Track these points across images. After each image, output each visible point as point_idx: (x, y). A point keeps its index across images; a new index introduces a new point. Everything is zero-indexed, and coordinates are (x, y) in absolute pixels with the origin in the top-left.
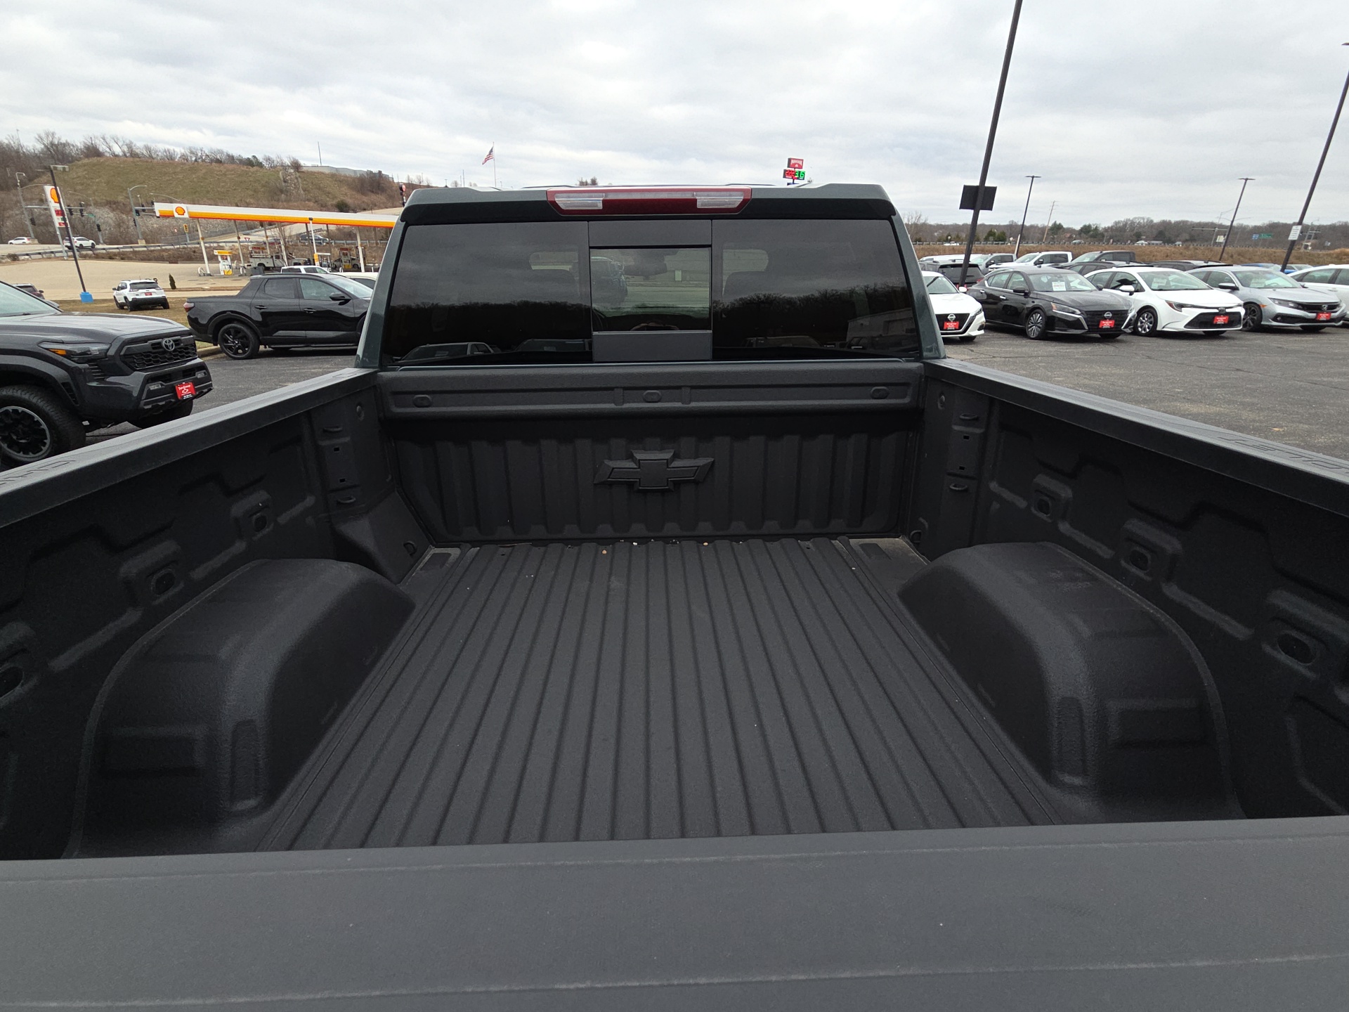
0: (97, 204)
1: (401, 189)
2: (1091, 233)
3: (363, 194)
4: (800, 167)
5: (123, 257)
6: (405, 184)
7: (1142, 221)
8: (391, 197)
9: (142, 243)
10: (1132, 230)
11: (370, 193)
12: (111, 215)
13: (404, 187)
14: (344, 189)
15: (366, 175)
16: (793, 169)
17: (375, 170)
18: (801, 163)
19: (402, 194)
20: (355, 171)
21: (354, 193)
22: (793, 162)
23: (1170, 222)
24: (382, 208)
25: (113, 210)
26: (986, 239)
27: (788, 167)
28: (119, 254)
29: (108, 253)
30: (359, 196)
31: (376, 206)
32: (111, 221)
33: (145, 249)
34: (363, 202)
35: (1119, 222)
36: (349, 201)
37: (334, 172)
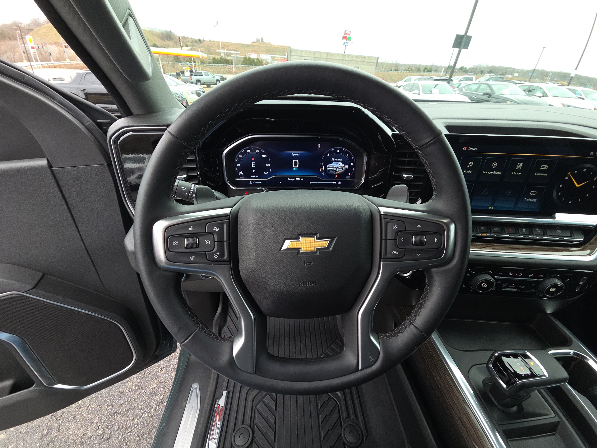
0: (50, 44)
1: (179, 38)
2: (464, 70)
3: (164, 41)
4: (349, 35)
5: (60, 67)
6: (181, 36)
7: (484, 65)
8: (176, 43)
9: (68, 60)
10: (480, 69)
11: (167, 41)
12: (57, 48)
13: (181, 38)
14: (155, 38)
15: (164, 32)
16: (346, 36)
17: (168, 30)
18: (349, 32)
19: (180, 41)
20: (160, 30)
21: (160, 40)
22: (346, 32)
23: (495, 66)
24: (172, 48)
25: (57, 46)
26: (424, 71)
27: (345, 34)
28: (59, 66)
29: (54, 65)
30: (161, 41)
31: (169, 46)
32: (56, 51)
33: (69, 63)
34: (164, 44)
35: (475, 65)
36: (158, 44)
37: (150, 29)
